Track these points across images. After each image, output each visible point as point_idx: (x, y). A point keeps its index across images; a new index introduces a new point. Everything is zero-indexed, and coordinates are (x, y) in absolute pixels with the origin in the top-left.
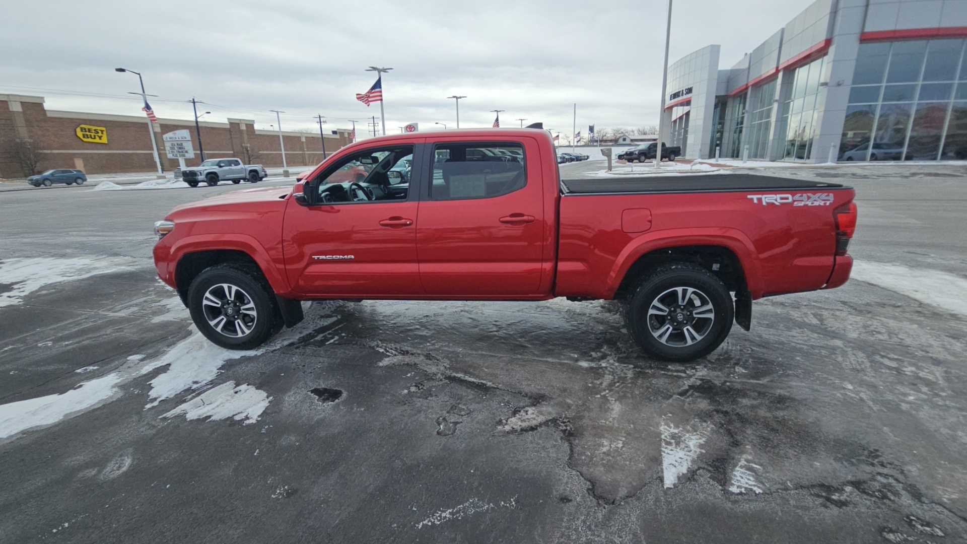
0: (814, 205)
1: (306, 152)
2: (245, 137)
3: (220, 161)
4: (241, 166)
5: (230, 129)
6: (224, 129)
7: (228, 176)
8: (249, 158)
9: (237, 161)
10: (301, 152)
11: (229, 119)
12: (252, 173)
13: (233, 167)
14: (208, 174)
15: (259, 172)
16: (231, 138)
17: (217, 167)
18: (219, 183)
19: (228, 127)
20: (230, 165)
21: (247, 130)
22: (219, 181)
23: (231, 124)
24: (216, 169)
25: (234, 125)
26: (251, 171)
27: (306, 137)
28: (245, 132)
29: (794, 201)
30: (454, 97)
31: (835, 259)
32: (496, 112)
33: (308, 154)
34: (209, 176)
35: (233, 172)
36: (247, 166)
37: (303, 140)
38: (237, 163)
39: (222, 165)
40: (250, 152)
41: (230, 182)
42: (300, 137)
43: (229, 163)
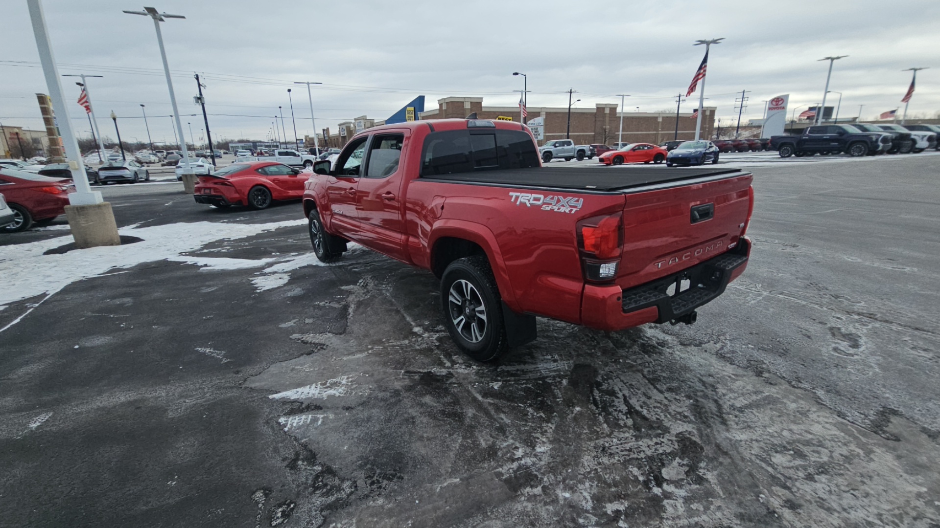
0: (560, 211)
1: (660, 132)
2: (607, 119)
3: (556, 142)
4: (573, 146)
5: (596, 113)
6: (591, 114)
7: (560, 155)
8: (605, 139)
9: (570, 142)
10: (655, 132)
11: (597, 104)
12: (580, 152)
13: (566, 147)
14: (545, 152)
15: (586, 151)
16: (596, 121)
17: (553, 147)
18: (552, 160)
19: (595, 111)
20: (564, 146)
21: (610, 114)
22: (552, 158)
23: (598, 108)
24: (552, 149)
25: (600, 109)
26: (580, 150)
27: (663, 118)
28: (608, 115)
29: (544, 203)
30: (828, 58)
31: (583, 288)
32: (913, 71)
33: (662, 134)
34: (545, 154)
35: (564, 151)
36: (576, 146)
37: (660, 120)
38: (569, 144)
39: (557, 145)
40: (607, 133)
41: (563, 160)
42: (657, 118)
43: (563, 144)
